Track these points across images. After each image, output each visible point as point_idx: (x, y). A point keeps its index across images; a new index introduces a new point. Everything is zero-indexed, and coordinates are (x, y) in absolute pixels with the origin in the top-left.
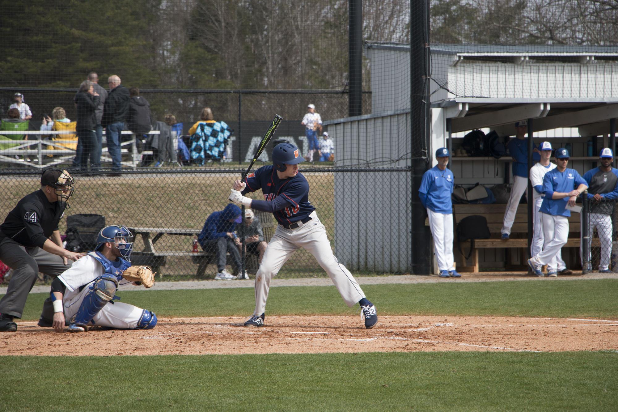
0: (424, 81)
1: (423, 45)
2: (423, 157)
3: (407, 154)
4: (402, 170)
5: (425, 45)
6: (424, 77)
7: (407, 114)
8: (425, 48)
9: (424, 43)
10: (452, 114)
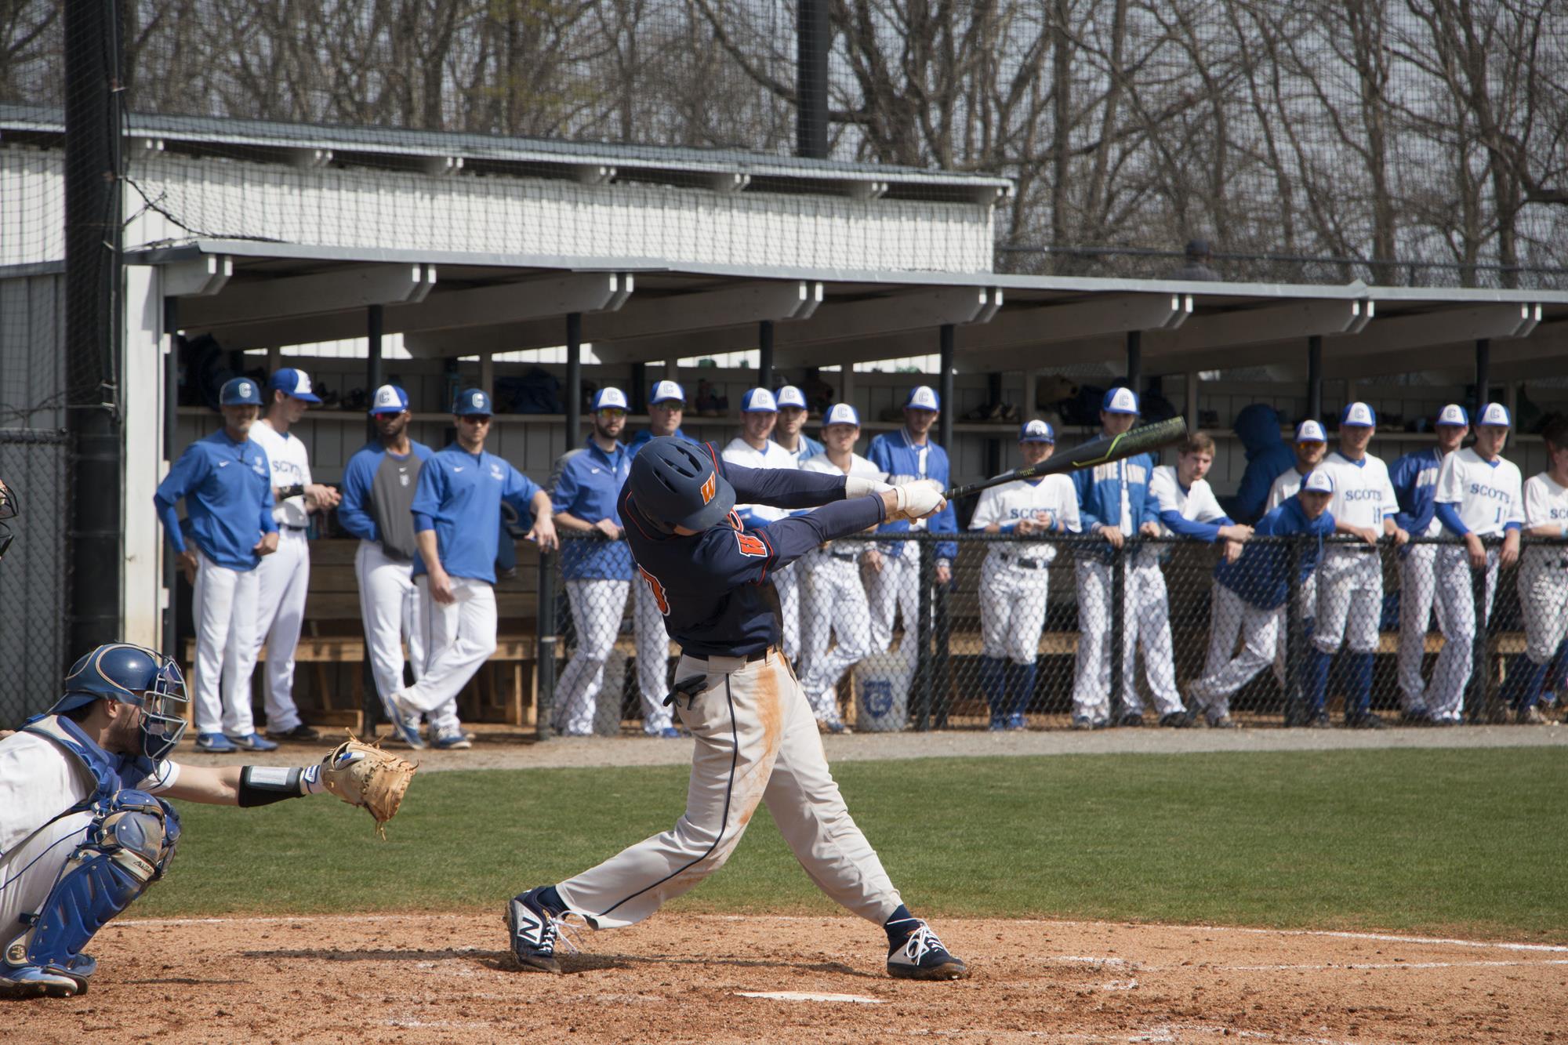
0: (108, 186)
1: (104, 85)
2: (106, 404)
3: (56, 396)
4: (43, 441)
5: (110, 85)
6: (108, 176)
7: (57, 276)
8: (110, 95)
9: (108, 78)
10: (182, 285)
